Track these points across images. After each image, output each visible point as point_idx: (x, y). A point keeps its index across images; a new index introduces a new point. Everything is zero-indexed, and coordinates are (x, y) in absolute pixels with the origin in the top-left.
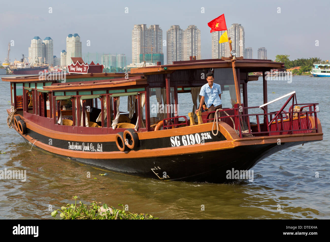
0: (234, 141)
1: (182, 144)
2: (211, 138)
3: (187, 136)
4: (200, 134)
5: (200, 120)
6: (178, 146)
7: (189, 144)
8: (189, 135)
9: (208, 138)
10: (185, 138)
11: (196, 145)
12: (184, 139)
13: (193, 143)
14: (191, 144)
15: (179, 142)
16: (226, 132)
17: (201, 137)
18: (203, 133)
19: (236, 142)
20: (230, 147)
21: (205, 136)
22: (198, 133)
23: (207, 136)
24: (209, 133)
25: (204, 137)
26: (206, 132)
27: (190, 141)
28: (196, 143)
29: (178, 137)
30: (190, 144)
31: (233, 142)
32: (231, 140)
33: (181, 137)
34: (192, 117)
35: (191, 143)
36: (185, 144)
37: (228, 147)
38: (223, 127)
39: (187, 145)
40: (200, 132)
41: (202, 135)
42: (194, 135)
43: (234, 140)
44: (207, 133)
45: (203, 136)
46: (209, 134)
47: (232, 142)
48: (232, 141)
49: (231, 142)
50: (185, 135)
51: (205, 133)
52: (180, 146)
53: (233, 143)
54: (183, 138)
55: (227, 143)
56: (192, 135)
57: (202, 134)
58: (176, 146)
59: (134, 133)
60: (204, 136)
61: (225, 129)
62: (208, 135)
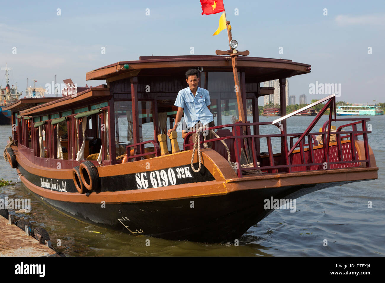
0: (227, 182)
1: (150, 186)
2: (191, 176)
3: (157, 172)
4: (174, 169)
5: (175, 146)
6: (146, 188)
7: (160, 185)
8: (160, 171)
9: (187, 176)
10: (154, 176)
11: (170, 188)
12: (153, 178)
13: (165, 185)
14: (163, 186)
15: (146, 181)
16: (214, 166)
17: (176, 173)
18: (180, 167)
19: (230, 184)
20: (220, 193)
21: (182, 174)
22: (172, 168)
23: (184, 173)
24: (188, 168)
26: (183, 167)
27: (162, 180)
28: (170, 184)
29: (145, 174)
30: (162, 186)
31: (224, 184)
32: (222, 179)
33: (148, 173)
34: (163, 141)
35: (162, 184)
36: (155, 186)
37: (218, 193)
38: (209, 158)
39: (158, 186)
40: (175, 166)
41: (177, 171)
42: (166, 170)
43: (227, 180)
45: (179, 173)
46: (187, 169)
47: (224, 185)
48: (224, 182)
49: (222, 184)
50: (154, 171)
51: (182, 168)
52: (148, 188)
54: (152, 175)
55: (215, 185)
56: (164, 171)
57: (178, 169)
58: (143, 188)
59: (92, 167)
60: (181, 173)
61: (212, 160)
62: (186, 171)
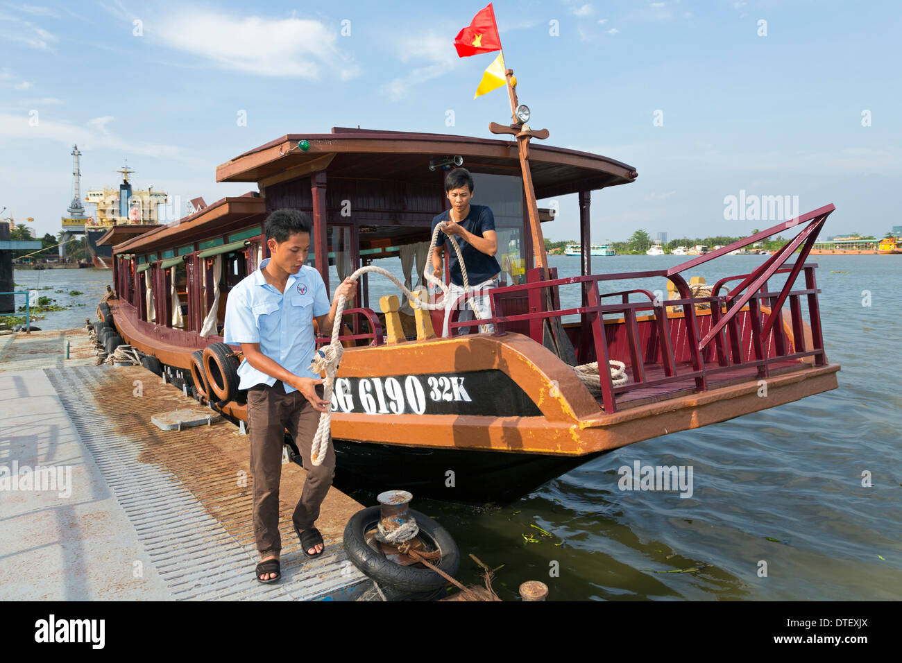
0: (582, 426)
1: (358, 408)
2: (467, 399)
3: (377, 382)
4: (423, 378)
5: (424, 326)
6: (347, 411)
7: (383, 409)
8: (383, 380)
9: (458, 398)
10: (369, 388)
11: (409, 420)
12: (367, 392)
13: (397, 410)
14: (391, 412)
15: (349, 397)
16: (542, 383)
17: (427, 389)
18: (437, 376)
19: (591, 432)
20: (559, 451)
21: (445, 390)
22: (416, 376)
23: (450, 391)
24: (462, 379)
25: (438, 392)
26: (448, 375)
27: (388, 400)
28: (408, 410)
29: (347, 382)
30: (388, 412)
31: (575, 430)
32: (565, 418)
33: (355, 381)
34: (392, 312)
35: (389, 409)
36: (370, 411)
37: (552, 451)
38: (530, 362)
39: (377, 412)
40: (424, 372)
41: (430, 383)
42: (401, 379)
43: (582, 422)
44: (455, 380)
45: (435, 388)
46: (459, 381)
47: (572, 431)
48: (575, 426)
49: (567, 430)
50: (369, 379)
51: (445, 378)
52: (352, 411)
53: (575, 437)
54: (363, 385)
55: (544, 430)
56: (395, 381)
57: (434, 379)
58: (340, 410)
59: (228, 355)
60: (441, 389)
61: (535, 368)
62: (455, 388)
